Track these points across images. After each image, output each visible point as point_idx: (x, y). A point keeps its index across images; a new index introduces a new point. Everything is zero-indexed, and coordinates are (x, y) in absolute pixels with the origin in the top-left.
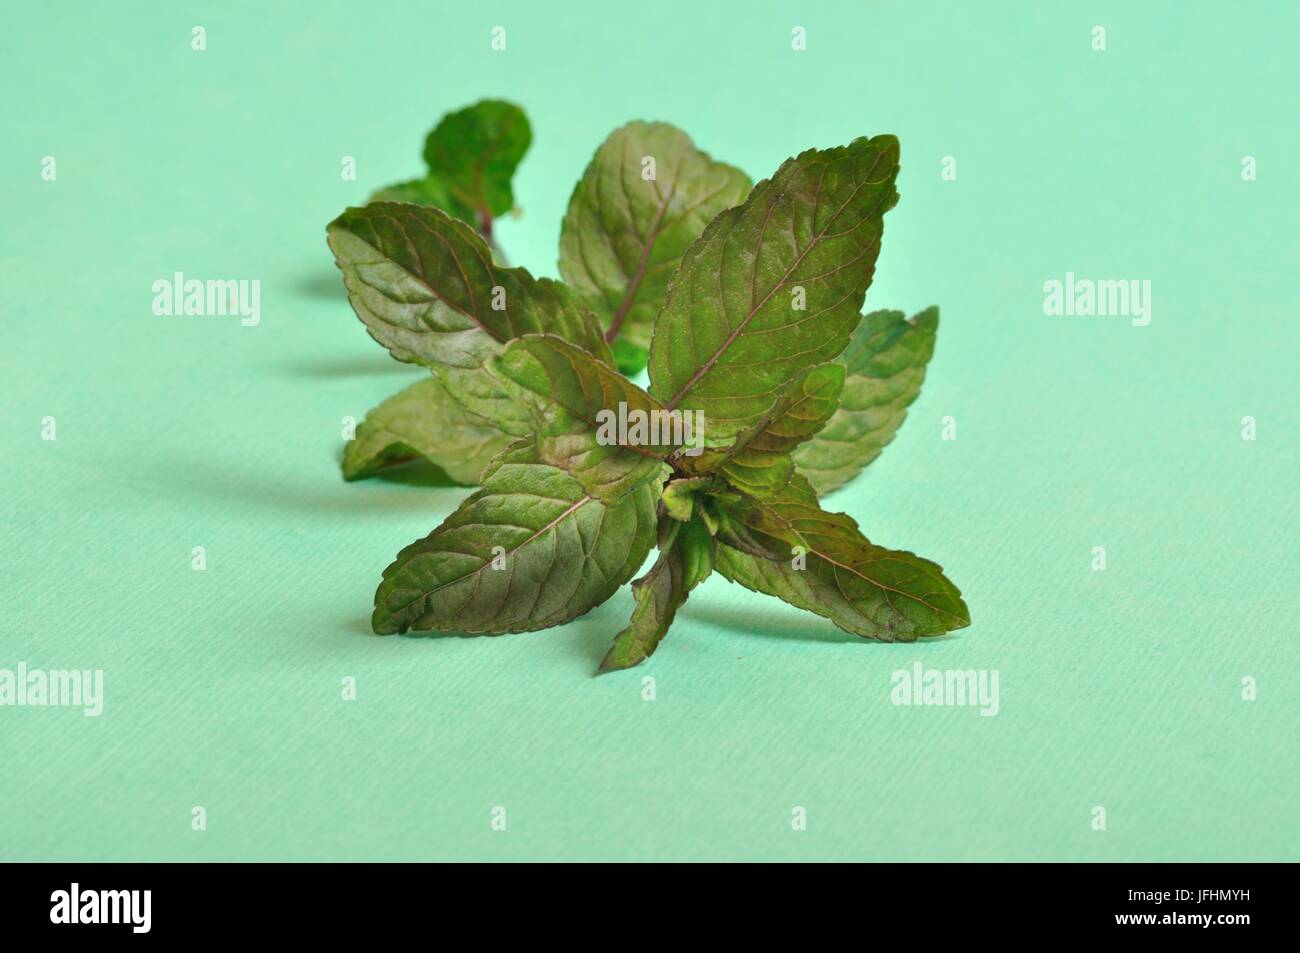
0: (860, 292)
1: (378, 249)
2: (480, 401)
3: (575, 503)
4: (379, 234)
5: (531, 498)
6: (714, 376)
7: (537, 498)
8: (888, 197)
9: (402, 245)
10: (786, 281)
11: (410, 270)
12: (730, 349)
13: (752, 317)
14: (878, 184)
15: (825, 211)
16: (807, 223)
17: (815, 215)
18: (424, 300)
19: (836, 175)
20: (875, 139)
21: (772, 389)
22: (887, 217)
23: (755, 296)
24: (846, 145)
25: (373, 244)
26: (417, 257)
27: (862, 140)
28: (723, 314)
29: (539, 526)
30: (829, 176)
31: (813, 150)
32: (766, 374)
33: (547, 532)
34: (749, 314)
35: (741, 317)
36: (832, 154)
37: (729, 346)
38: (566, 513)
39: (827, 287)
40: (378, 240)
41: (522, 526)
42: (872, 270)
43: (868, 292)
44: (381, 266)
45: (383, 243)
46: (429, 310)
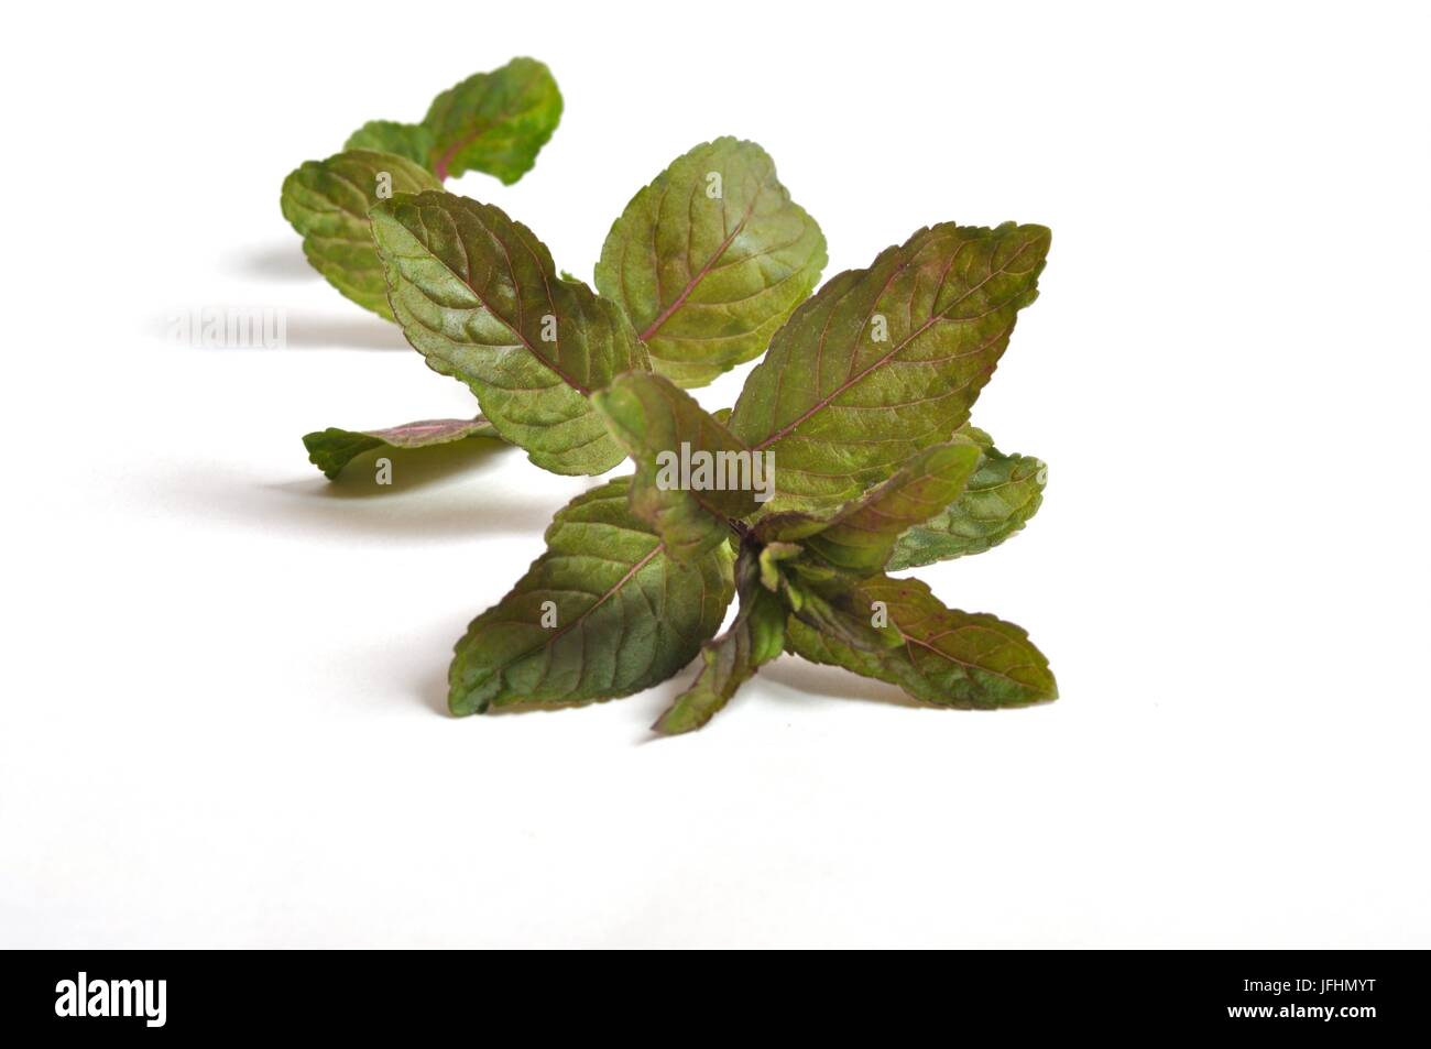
0: (974, 388)
1: (423, 243)
2: (514, 426)
3: (635, 565)
4: (427, 227)
5: (594, 561)
6: (789, 446)
7: (599, 560)
8: (1026, 292)
9: (450, 242)
10: (891, 357)
11: (456, 271)
12: (813, 420)
13: (846, 390)
14: (1018, 277)
15: (950, 290)
16: (928, 301)
17: (938, 295)
18: (467, 306)
19: (972, 256)
20: (1025, 228)
21: (849, 472)
22: (1021, 314)
23: (854, 367)
24: (993, 228)
25: (419, 237)
26: (465, 256)
27: (1012, 224)
28: (816, 382)
29: (604, 591)
30: (964, 255)
31: (953, 223)
32: (847, 455)
33: (611, 598)
34: (843, 386)
35: (834, 387)
36: (973, 234)
37: (813, 416)
38: (627, 577)
39: (935, 375)
40: (425, 231)
41: (587, 591)
42: (992, 368)
43: (983, 390)
44: (424, 261)
45: (429, 236)
46: (471, 319)
